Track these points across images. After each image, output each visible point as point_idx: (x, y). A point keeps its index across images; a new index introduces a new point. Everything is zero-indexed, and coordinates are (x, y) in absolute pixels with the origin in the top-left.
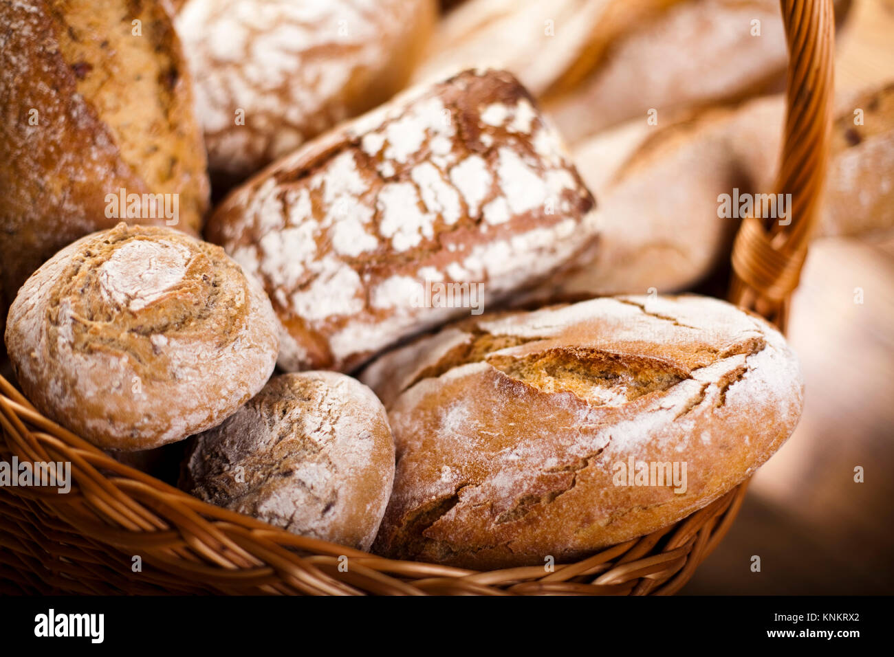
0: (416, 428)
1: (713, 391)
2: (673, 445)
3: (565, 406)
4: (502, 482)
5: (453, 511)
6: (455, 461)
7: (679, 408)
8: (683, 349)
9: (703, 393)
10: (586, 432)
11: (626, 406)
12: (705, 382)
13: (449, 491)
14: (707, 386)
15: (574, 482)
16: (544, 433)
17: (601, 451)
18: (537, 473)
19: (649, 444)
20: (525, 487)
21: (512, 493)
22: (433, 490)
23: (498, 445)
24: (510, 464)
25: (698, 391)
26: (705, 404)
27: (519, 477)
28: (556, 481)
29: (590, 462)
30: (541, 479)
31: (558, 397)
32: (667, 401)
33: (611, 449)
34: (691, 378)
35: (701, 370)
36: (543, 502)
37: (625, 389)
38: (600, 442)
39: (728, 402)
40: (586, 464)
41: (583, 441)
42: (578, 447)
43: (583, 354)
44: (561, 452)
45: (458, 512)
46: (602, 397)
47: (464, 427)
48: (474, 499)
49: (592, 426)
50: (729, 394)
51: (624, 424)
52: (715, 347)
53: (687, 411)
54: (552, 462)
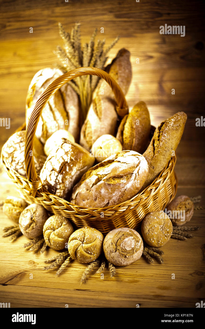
0: (97, 194)
1: (137, 174)
2: (135, 184)
3: (118, 185)
4: (114, 198)
5: (109, 204)
6: (106, 197)
7: (134, 179)
8: (130, 168)
9: (136, 175)
10: (123, 187)
11: (127, 182)
12: (135, 173)
13: (107, 202)
14: (136, 174)
15: (124, 194)
16: (117, 190)
17: (126, 189)
18: (118, 195)
19: (132, 186)
20: (118, 198)
21: (116, 199)
22: (105, 203)
23: (111, 193)
24: (114, 195)
25: (135, 175)
26: (137, 177)
27: (116, 197)
28: (122, 195)
29: (125, 191)
30: (119, 196)
31: (117, 184)
32: (132, 179)
33: (127, 188)
34: (133, 173)
35: (134, 171)
36: (121, 198)
37: (125, 179)
38: (125, 188)
39: (139, 174)
40: (125, 192)
41: (123, 189)
42: (123, 190)
43: (117, 176)
44: (121, 191)
45: (110, 204)
46: (123, 182)
47: (105, 192)
48: (111, 202)
49: (123, 186)
50: (139, 173)
51: (127, 184)
52: (134, 166)
53: (135, 179)
54: (120, 193)
